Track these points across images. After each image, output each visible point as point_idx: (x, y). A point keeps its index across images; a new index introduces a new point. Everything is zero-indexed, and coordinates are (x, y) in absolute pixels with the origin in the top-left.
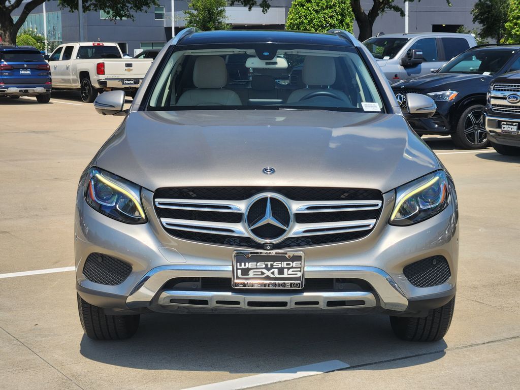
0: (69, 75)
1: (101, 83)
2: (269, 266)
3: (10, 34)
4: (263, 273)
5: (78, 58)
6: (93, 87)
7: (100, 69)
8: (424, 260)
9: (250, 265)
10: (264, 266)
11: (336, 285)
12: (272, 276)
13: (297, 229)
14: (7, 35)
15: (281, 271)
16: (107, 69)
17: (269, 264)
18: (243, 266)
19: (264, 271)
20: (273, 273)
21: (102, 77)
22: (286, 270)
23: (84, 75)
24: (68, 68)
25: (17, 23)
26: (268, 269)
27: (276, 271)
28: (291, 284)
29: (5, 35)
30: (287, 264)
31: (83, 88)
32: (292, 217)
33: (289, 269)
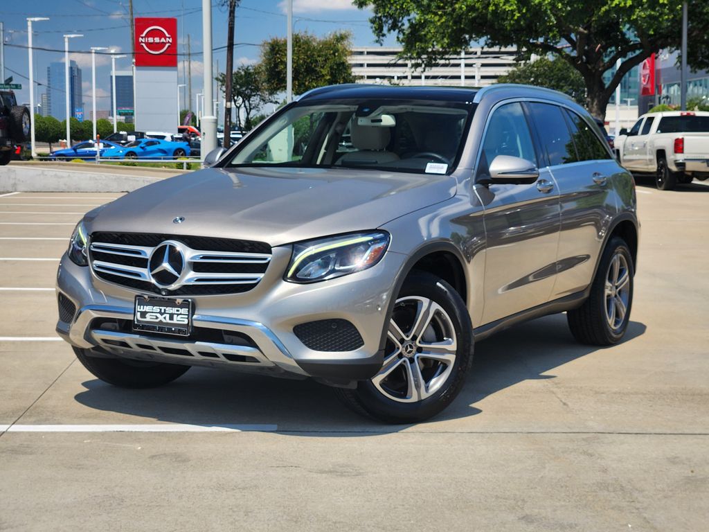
0: (646, 154)
1: (678, 164)
2: (163, 311)
3: (599, 101)
4: (157, 318)
5: (659, 131)
6: (669, 170)
7: (679, 146)
8: (310, 323)
9: (147, 308)
10: (159, 311)
11: (226, 337)
12: (164, 321)
13: (189, 277)
14: (595, 103)
15: (171, 317)
16: (687, 146)
17: (163, 308)
18: (142, 310)
19: (158, 315)
20: (165, 318)
21: (680, 157)
22: (175, 316)
23: (661, 154)
24: (645, 145)
25: (609, 87)
26: (162, 314)
27: (168, 316)
28: (179, 330)
29: (592, 104)
30: (178, 311)
31: (659, 171)
32: (185, 265)
33: (178, 315)
